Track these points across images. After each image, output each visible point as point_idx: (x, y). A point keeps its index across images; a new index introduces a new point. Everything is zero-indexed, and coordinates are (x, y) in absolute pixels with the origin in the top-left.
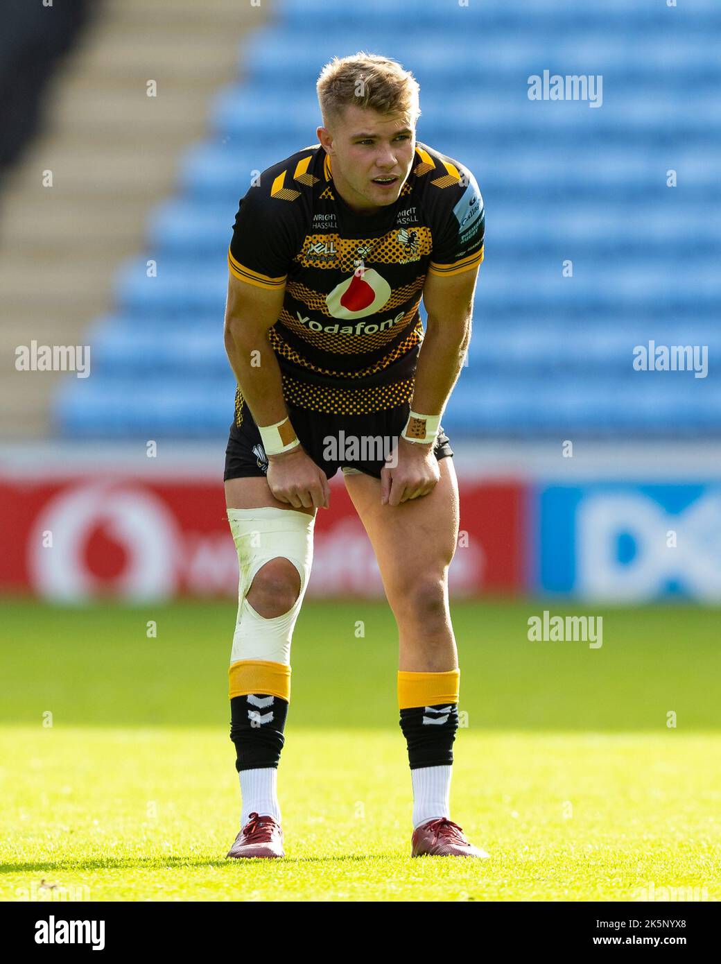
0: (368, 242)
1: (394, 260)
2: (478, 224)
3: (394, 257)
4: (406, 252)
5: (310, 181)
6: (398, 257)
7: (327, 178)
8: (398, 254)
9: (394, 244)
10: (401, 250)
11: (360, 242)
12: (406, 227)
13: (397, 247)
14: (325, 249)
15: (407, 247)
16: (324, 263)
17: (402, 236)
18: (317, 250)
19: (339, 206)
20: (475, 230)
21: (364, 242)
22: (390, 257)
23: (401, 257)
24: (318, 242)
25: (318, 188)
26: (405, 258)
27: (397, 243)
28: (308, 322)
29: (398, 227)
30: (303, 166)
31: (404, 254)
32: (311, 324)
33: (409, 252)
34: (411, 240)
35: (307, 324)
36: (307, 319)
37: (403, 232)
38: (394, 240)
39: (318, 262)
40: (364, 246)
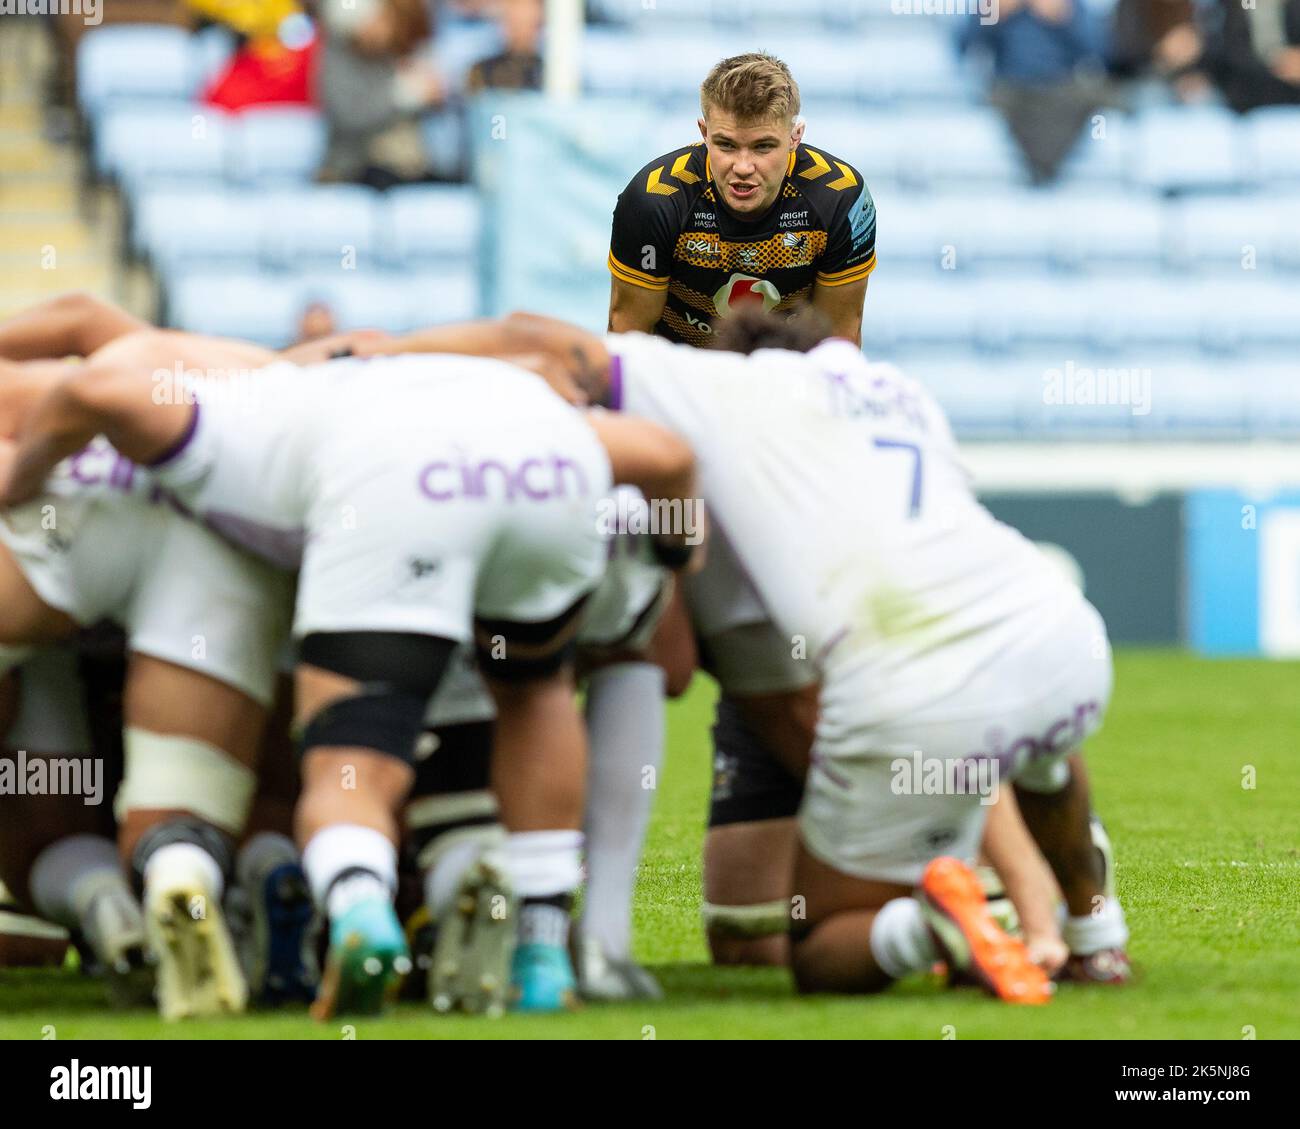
0: (750, 245)
1: (781, 265)
2: (870, 230)
3: (781, 262)
4: (794, 256)
5: (690, 178)
6: (784, 262)
7: (709, 178)
8: (784, 258)
9: (780, 248)
10: (787, 255)
11: (743, 246)
12: (793, 230)
13: (784, 251)
14: (708, 248)
15: (794, 250)
16: (707, 262)
17: (789, 240)
18: (699, 248)
19: (721, 208)
20: (867, 236)
21: (746, 246)
22: (777, 262)
23: (788, 261)
24: (700, 240)
25: (699, 187)
26: (792, 261)
27: (783, 248)
28: (698, 323)
29: (783, 231)
30: (681, 164)
31: (791, 257)
32: (700, 325)
33: (797, 255)
34: (800, 244)
35: (696, 325)
36: (696, 320)
37: (790, 235)
38: (779, 244)
39: (699, 260)
40: (746, 249)
